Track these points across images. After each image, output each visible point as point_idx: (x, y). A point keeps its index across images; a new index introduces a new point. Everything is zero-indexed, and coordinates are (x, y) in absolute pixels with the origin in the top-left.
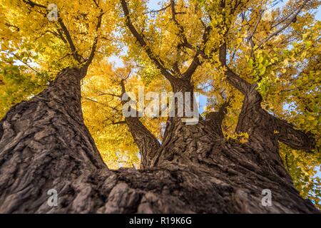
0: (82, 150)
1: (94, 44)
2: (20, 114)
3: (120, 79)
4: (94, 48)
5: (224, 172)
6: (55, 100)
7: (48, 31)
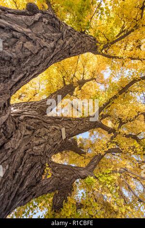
0: (23, 75)
1: (118, 57)
2: (49, 23)
3: (95, 77)
4: (115, 57)
5: (16, 170)
6: (65, 43)
7: (124, 22)
